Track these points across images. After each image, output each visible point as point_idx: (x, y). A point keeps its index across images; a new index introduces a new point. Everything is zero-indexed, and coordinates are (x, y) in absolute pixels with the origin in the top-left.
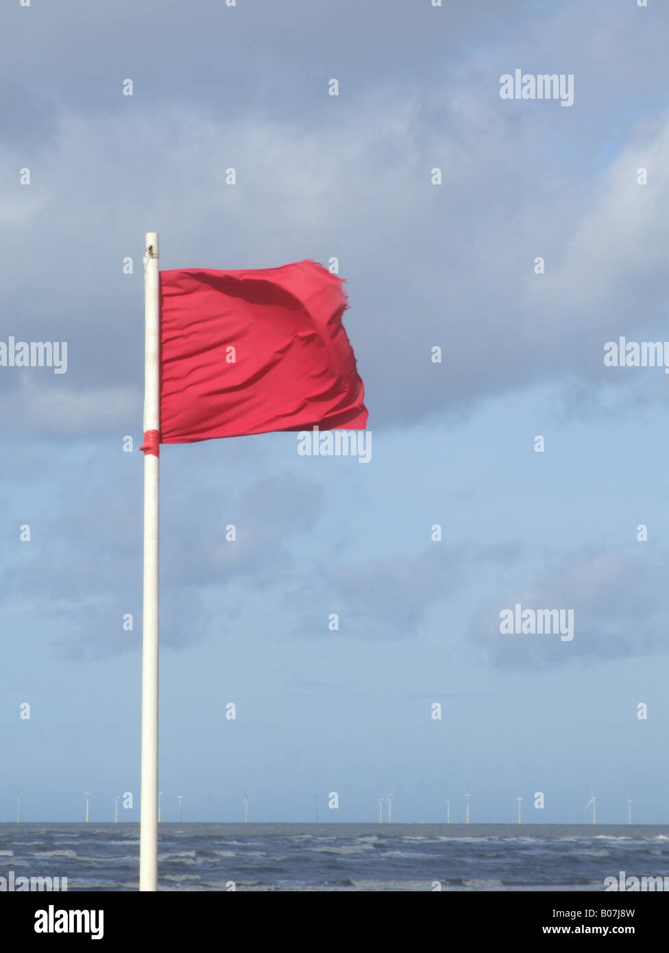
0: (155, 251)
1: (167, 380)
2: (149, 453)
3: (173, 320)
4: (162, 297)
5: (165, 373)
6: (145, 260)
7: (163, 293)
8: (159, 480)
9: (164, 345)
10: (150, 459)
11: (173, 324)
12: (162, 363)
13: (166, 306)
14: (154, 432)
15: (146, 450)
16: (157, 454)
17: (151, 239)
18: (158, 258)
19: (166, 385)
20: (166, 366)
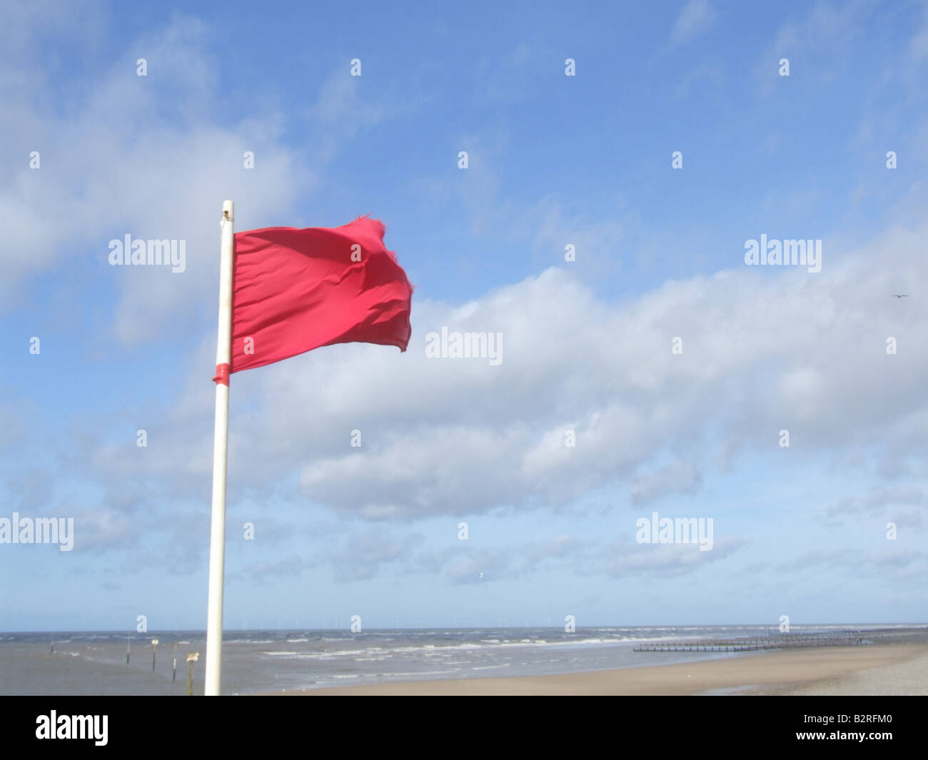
0: (230, 215)
1: (238, 322)
2: (220, 383)
3: (245, 272)
4: (236, 254)
5: (236, 316)
6: (222, 223)
7: (237, 251)
8: (228, 406)
9: (237, 294)
10: (221, 388)
11: (245, 275)
12: (235, 308)
13: (239, 262)
14: (225, 365)
15: (217, 380)
16: (227, 383)
17: (227, 206)
18: (233, 221)
19: (237, 327)
20: (236, 310)
